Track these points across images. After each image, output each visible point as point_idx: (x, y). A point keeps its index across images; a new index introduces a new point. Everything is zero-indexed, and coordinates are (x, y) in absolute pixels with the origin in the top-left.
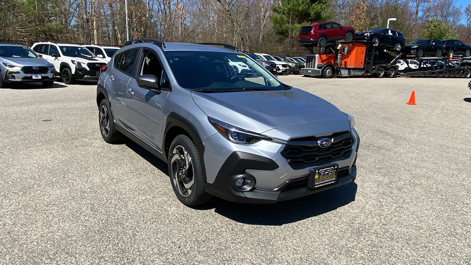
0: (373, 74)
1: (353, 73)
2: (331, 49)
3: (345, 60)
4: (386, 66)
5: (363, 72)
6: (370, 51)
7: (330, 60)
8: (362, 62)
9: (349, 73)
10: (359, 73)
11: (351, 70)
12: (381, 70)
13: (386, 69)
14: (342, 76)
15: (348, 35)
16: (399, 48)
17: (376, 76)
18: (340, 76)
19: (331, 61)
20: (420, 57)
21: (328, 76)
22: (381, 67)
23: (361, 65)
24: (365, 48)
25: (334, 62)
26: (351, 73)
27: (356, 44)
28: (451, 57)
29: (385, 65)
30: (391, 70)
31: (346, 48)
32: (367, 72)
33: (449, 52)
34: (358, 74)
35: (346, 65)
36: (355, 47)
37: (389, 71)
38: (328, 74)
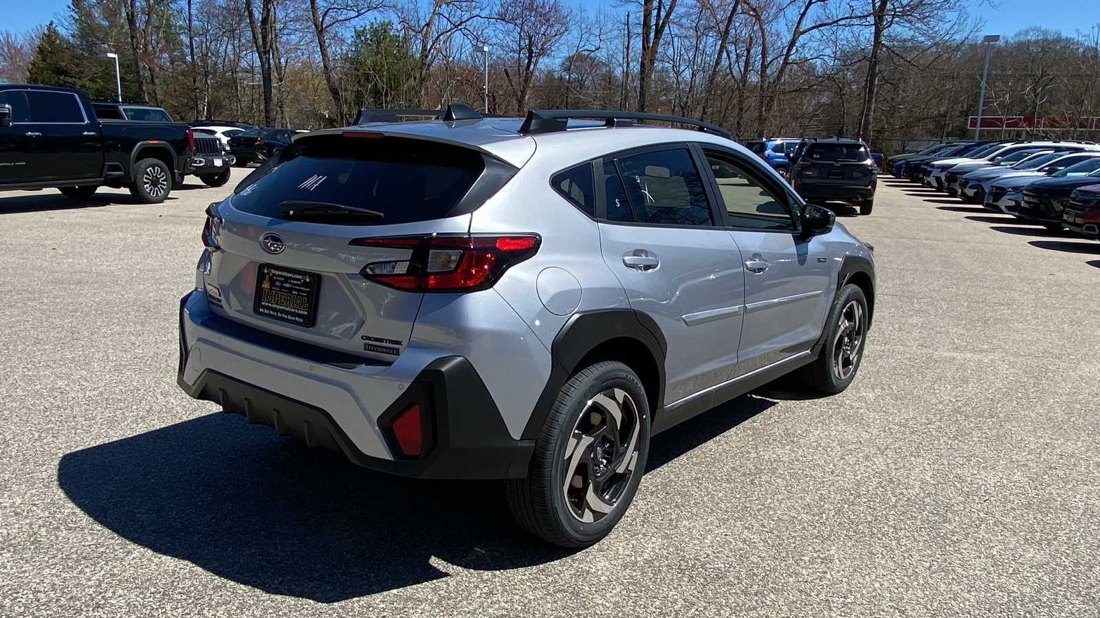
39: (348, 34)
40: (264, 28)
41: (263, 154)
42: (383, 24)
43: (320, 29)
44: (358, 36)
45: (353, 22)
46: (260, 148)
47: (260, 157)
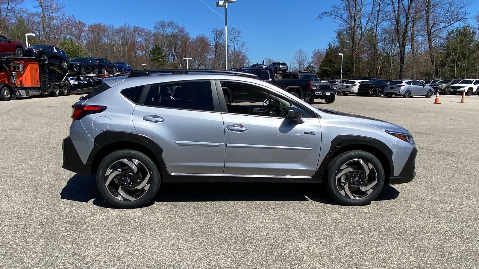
0: (50, 93)
1: (32, 93)
2: (4, 65)
3: (20, 79)
4: (60, 84)
5: (40, 91)
6: (43, 69)
7: (3, 79)
8: (37, 81)
9: (27, 94)
10: (37, 93)
11: (29, 90)
12: (56, 89)
13: (60, 87)
14: (22, 97)
15: (18, 51)
16: (66, 65)
17: (52, 95)
18: (20, 97)
19: (5, 80)
20: (83, 74)
21: (7, 99)
22: (56, 85)
23: (38, 84)
24: (38, 65)
25: (8, 81)
26: (29, 93)
27: (29, 61)
28: (106, 73)
29: (58, 83)
30: (64, 88)
31: (20, 65)
32: (45, 91)
33: (102, 69)
34: (35, 93)
35: (22, 84)
36: (29, 64)
37: (63, 89)
38: (6, 95)
39: (444, 35)
40: (403, 36)
41: (372, 91)
42: (464, 27)
43: (429, 33)
44: (449, 34)
45: (447, 28)
46: (370, 88)
47: (370, 92)
